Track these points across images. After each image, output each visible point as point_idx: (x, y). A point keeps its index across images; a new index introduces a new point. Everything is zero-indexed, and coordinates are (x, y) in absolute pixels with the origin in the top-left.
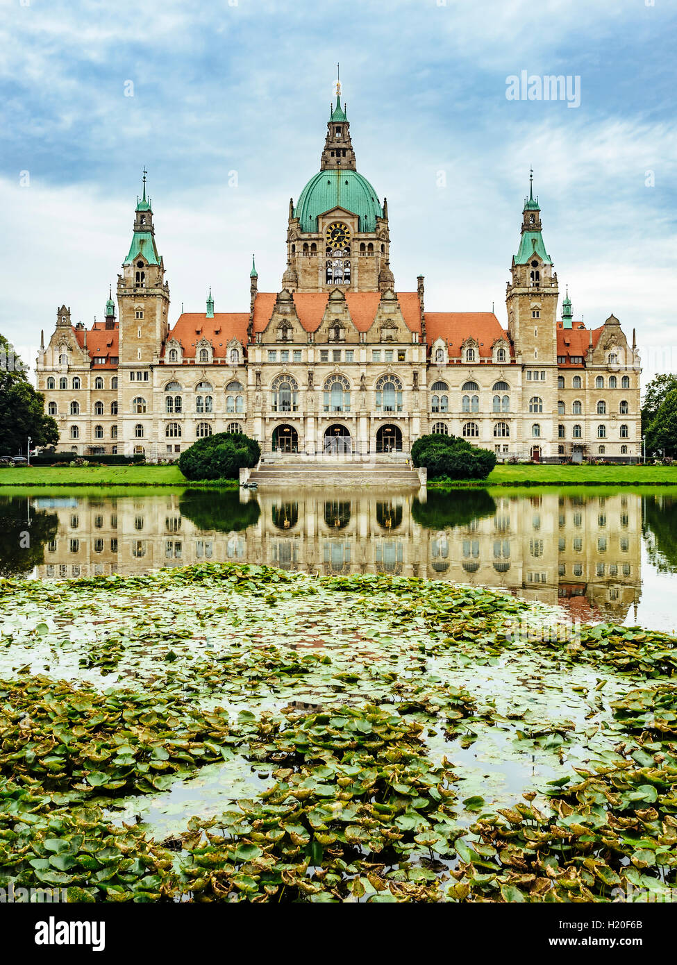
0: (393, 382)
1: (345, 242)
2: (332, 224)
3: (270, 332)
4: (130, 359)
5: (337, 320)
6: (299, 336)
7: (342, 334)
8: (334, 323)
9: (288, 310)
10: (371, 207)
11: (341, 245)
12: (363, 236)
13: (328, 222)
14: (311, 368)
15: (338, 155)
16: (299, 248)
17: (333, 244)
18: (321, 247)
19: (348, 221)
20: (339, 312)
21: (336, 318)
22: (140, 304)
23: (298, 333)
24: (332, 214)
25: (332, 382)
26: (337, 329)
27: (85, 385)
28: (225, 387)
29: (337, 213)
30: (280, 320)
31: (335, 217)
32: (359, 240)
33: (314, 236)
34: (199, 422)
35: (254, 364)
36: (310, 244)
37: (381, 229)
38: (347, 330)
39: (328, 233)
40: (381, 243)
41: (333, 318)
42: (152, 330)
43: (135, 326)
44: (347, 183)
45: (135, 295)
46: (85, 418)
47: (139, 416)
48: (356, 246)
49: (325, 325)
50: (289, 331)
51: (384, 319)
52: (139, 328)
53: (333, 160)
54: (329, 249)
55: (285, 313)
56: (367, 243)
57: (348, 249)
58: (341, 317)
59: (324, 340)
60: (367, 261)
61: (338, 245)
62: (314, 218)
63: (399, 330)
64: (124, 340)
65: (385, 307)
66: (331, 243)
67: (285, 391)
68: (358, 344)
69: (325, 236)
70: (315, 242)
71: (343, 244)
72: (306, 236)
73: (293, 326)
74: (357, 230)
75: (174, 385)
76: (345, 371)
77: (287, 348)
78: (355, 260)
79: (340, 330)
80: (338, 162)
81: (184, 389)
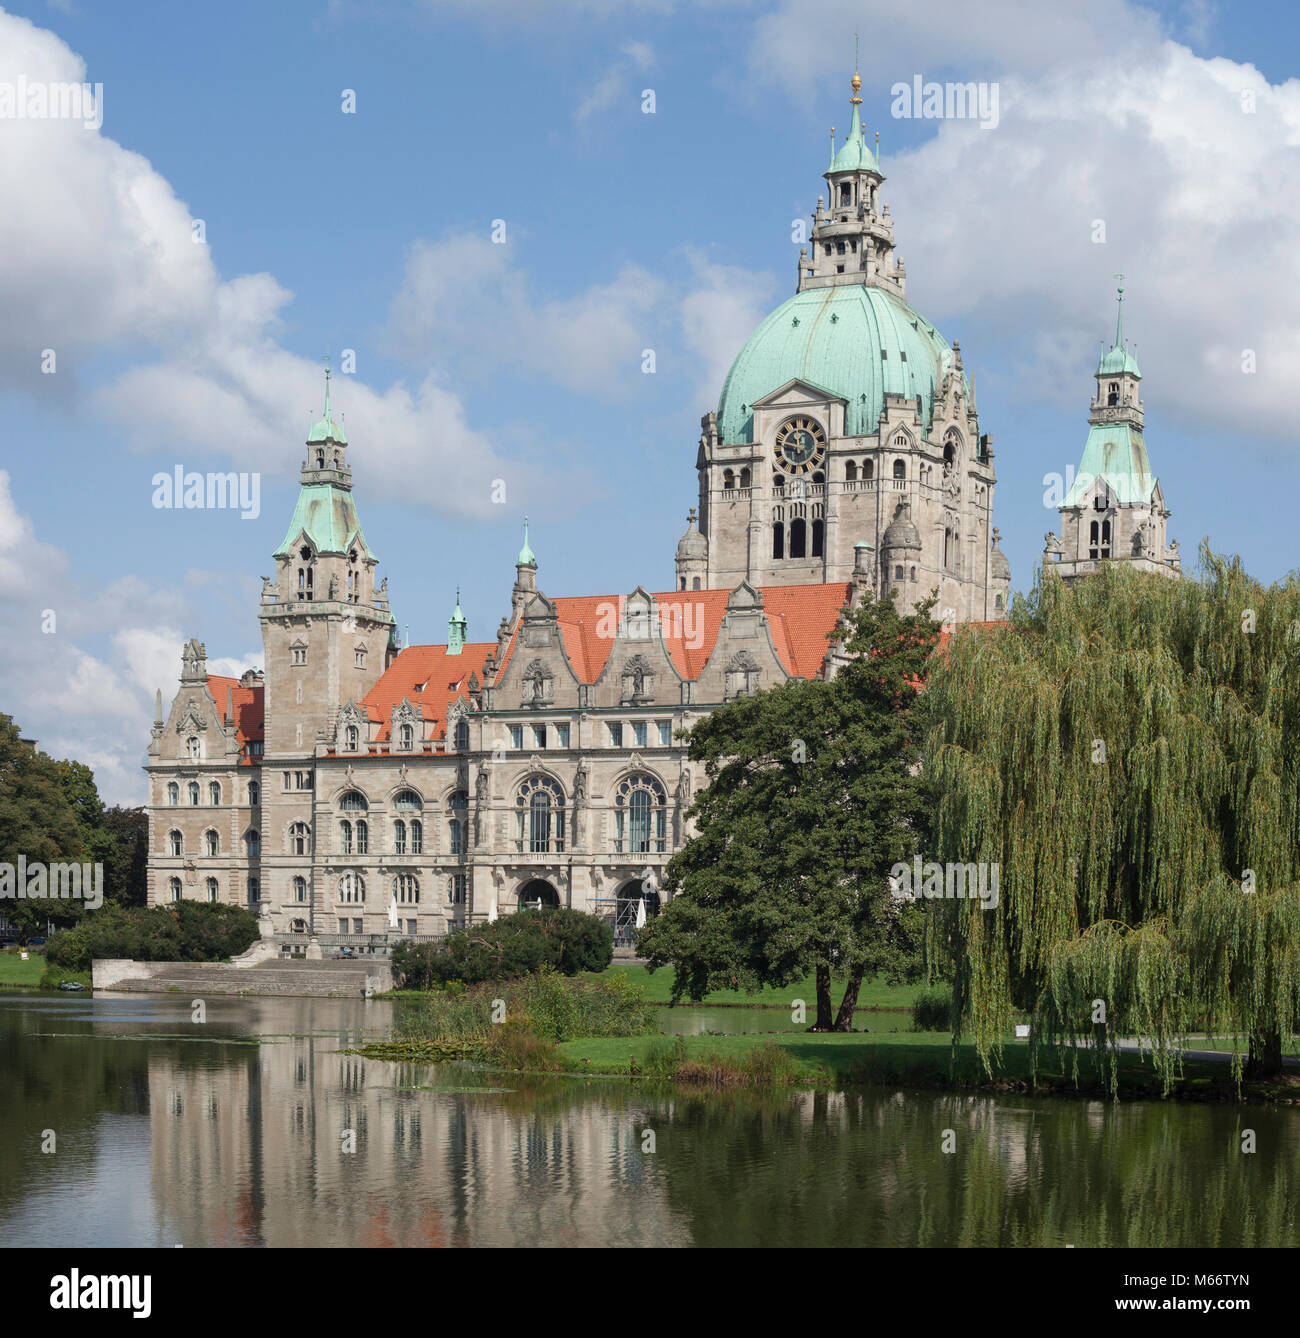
1: (815, 462)
2: (785, 421)
3: (511, 686)
4: (284, 747)
5: (639, 657)
6: (563, 694)
7: (648, 687)
8: (632, 663)
9: (545, 637)
10: (878, 373)
11: (805, 469)
13: (777, 417)
14: (583, 761)
15: (841, 249)
16: (714, 481)
17: (789, 467)
18: (763, 474)
19: (818, 413)
21: (636, 652)
22: (298, 634)
23: (564, 687)
24: (784, 399)
25: (632, 789)
26: (639, 677)
27: (228, 797)
28: (443, 801)
29: (795, 397)
30: (530, 660)
31: (791, 406)
32: (841, 454)
33: (745, 452)
35: (478, 755)
36: (737, 470)
37: (893, 424)
38: (657, 678)
39: (778, 442)
40: (894, 457)
41: (631, 652)
42: (322, 687)
43: (292, 680)
44: (834, 319)
45: (291, 617)
46: (227, 864)
47: (300, 861)
48: (837, 469)
49: (616, 668)
50: (546, 683)
51: (734, 650)
52: (299, 684)
53: (827, 264)
54: (780, 481)
55: (540, 646)
56: (859, 460)
57: (821, 478)
58: (644, 650)
59: (613, 702)
60: (860, 501)
61: (799, 469)
63: (763, 675)
64: (273, 707)
66: (784, 464)
67: (541, 809)
68: (678, 709)
69: (771, 450)
70: (749, 465)
71: (810, 466)
72: (728, 454)
73: (554, 672)
74: (840, 432)
75: (354, 797)
76: (652, 765)
77: (541, 719)
78: (835, 503)
79: (647, 679)
80: (841, 269)
81: (372, 807)
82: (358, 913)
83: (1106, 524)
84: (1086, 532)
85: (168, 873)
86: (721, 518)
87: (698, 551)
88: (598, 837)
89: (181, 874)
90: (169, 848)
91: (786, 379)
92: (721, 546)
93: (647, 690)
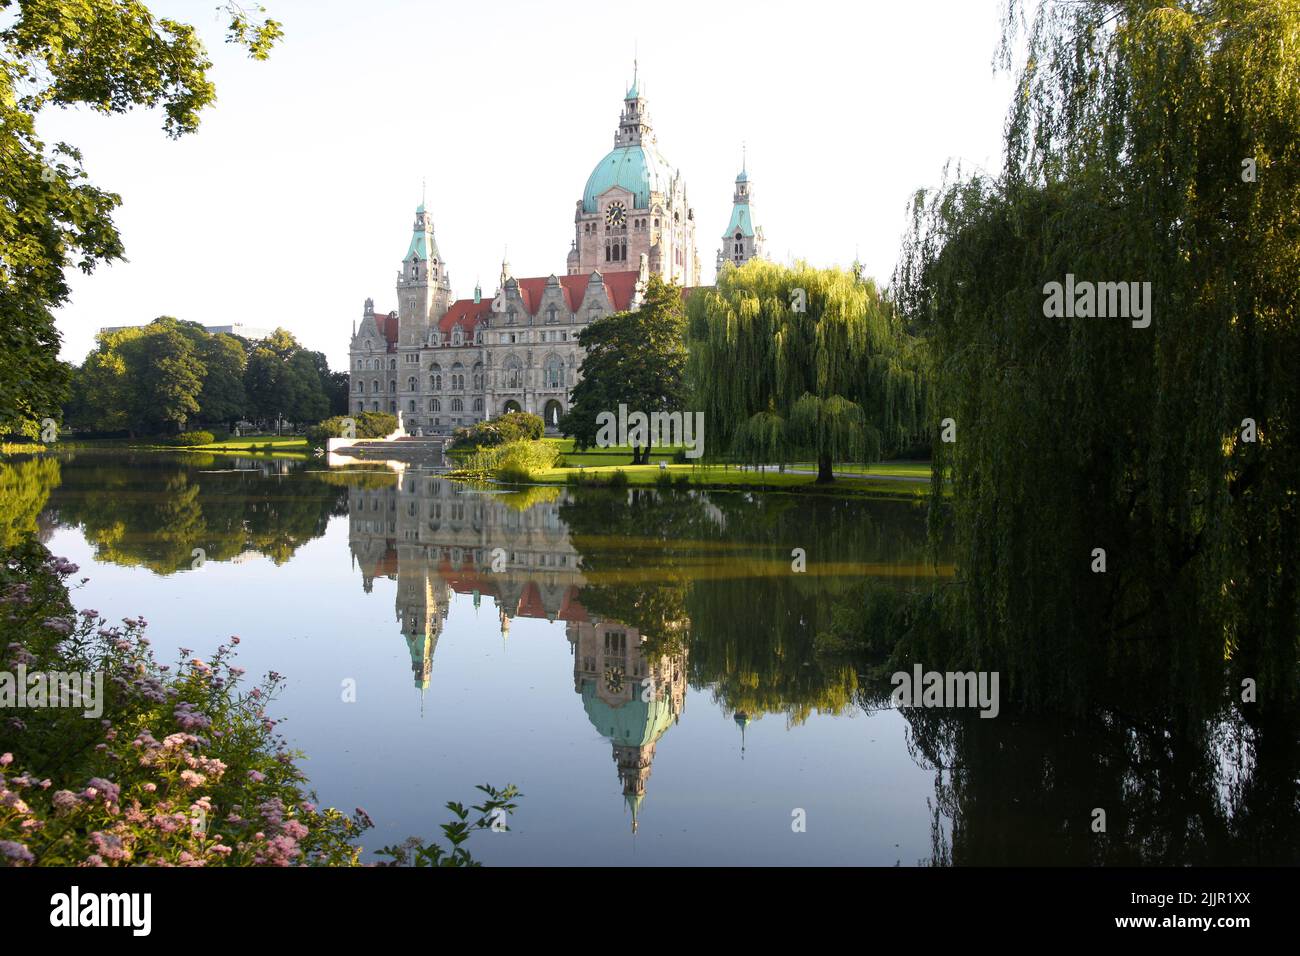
1: (622, 220)
2: (609, 203)
3: (500, 316)
4: (406, 344)
5: (552, 304)
6: (523, 319)
8: (550, 306)
12: (637, 212)
13: (607, 201)
14: (530, 348)
15: (631, 131)
16: (583, 228)
17: (612, 222)
18: (601, 226)
19: (623, 199)
21: (552, 301)
22: (412, 295)
23: (521, 317)
24: (610, 193)
25: (549, 360)
26: (553, 312)
27: (383, 366)
28: (472, 366)
29: (614, 192)
31: (612, 196)
32: (633, 216)
33: (594, 216)
34: (453, 398)
35: (487, 346)
36: (591, 223)
37: (653, 204)
38: (560, 312)
39: (608, 212)
40: (655, 218)
41: (549, 301)
42: (422, 318)
43: (410, 315)
44: (629, 160)
45: (409, 288)
46: (382, 396)
47: (413, 393)
48: (631, 223)
49: (543, 308)
50: (514, 315)
52: (413, 317)
53: (625, 137)
54: (608, 228)
55: (512, 299)
56: (640, 219)
57: (624, 227)
58: (555, 300)
59: (542, 322)
60: (641, 236)
61: (616, 223)
62: (596, 198)
63: (604, 310)
64: (401, 328)
65: (592, 288)
66: (609, 221)
67: (513, 369)
68: (569, 325)
69: (604, 215)
70: (594, 221)
71: (620, 222)
72: (587, 217)
73: (518, 309)
74: (632, 207)
75: (435, 366)
77: (513, 330)
78: (630, 236)
79: (556, 313)
80: (631, 139)
81: (443, 370)
82: (437, 416)
83: (741, 245)
84: (733, 248)
85: (357, 400)
86: (585, 243)
87: (576, 258)
88: (536, 381)
89: (363, 400)
90: (358, 389)
91: (609, 186)
92: (586, 257)
93: (556, 317)
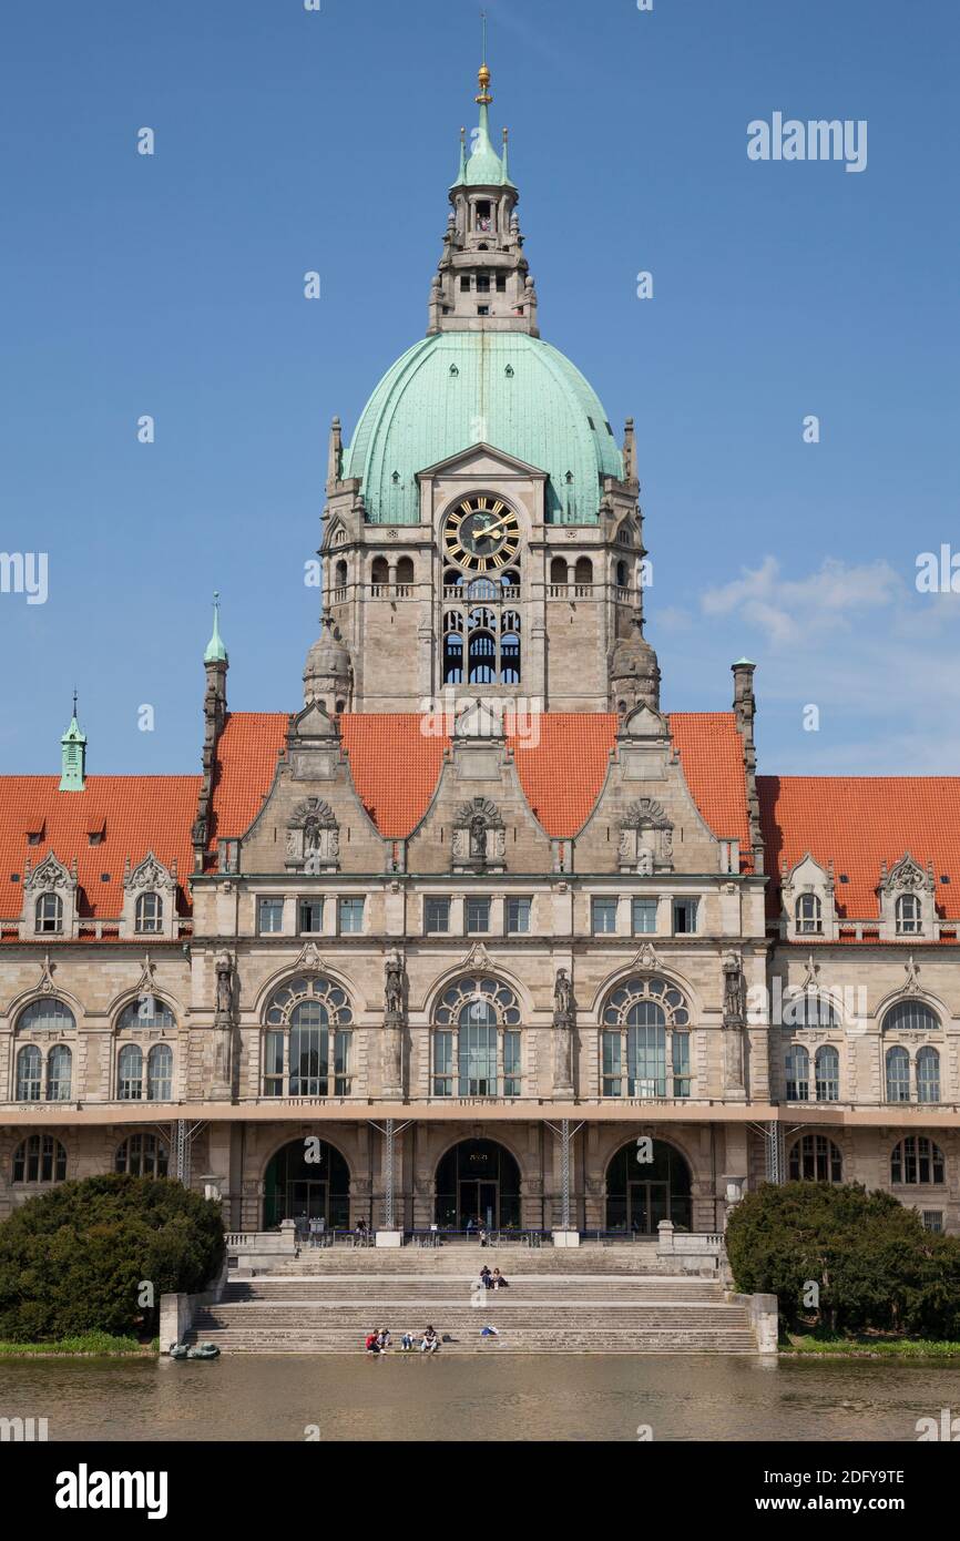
0: (659, 999)
1: (505, 555)
2: (463, 498)
3: (265, 837)
5: (480, 801)
6: (356, 852)
7: (494, 846)
8: (469, 810)
9: (324, 766)
10: (584, 446)
11: (491, 564)
12: (560, 536)
13: (452, 491)
14: (391, 956)
15: (484, 284)
16: (359, 569)
17: (467, 560)
18: (428, 568)
19: (512, 490)
20: (483, 773)
21: (477, 793)
23: (356, 842)
24: (465, 470)
25: (462, 1000)
28: (112, 1015)
29: (482, 466)
30: (298, 799)
31: (471, 478)
32: (548, 547)
33: (406, 535)
35: (212, 942)
36: (392, 558)
37: (617, 513)
38: (509, 834)
39: (451, 526)
40: (617, 558)
41: (466, 794)
44: (509, 372)
49: (442, 816)
51: (630, 796)
53: (467, 302)
54: (452, 577)
55: (315, 779)
56: (572, 558)
57: (514, 578)
58: (490, 791)
59: (437, 866)
60: (574, 613)
61: (482, 564)
62: (406, 477)
63: (676, 834)
65: (632, 759)
66: (459, 556)
67: (310, 1028)
68: (548, 879)
69: (440, 535)
70: (410, 553)
71: (498, 560)
72: (379, 536)
73: (339, 818)
74: (540, 518)
76: (504, 963)
77: (311, 889)
78: (535, 608)
79: (490, 834)
80: (483, 310)
86: (371, 622)
87: (342, 665)
88: (414, 1072)
91: (458, 445)
92: (372, 661)
93: (493, 851)
